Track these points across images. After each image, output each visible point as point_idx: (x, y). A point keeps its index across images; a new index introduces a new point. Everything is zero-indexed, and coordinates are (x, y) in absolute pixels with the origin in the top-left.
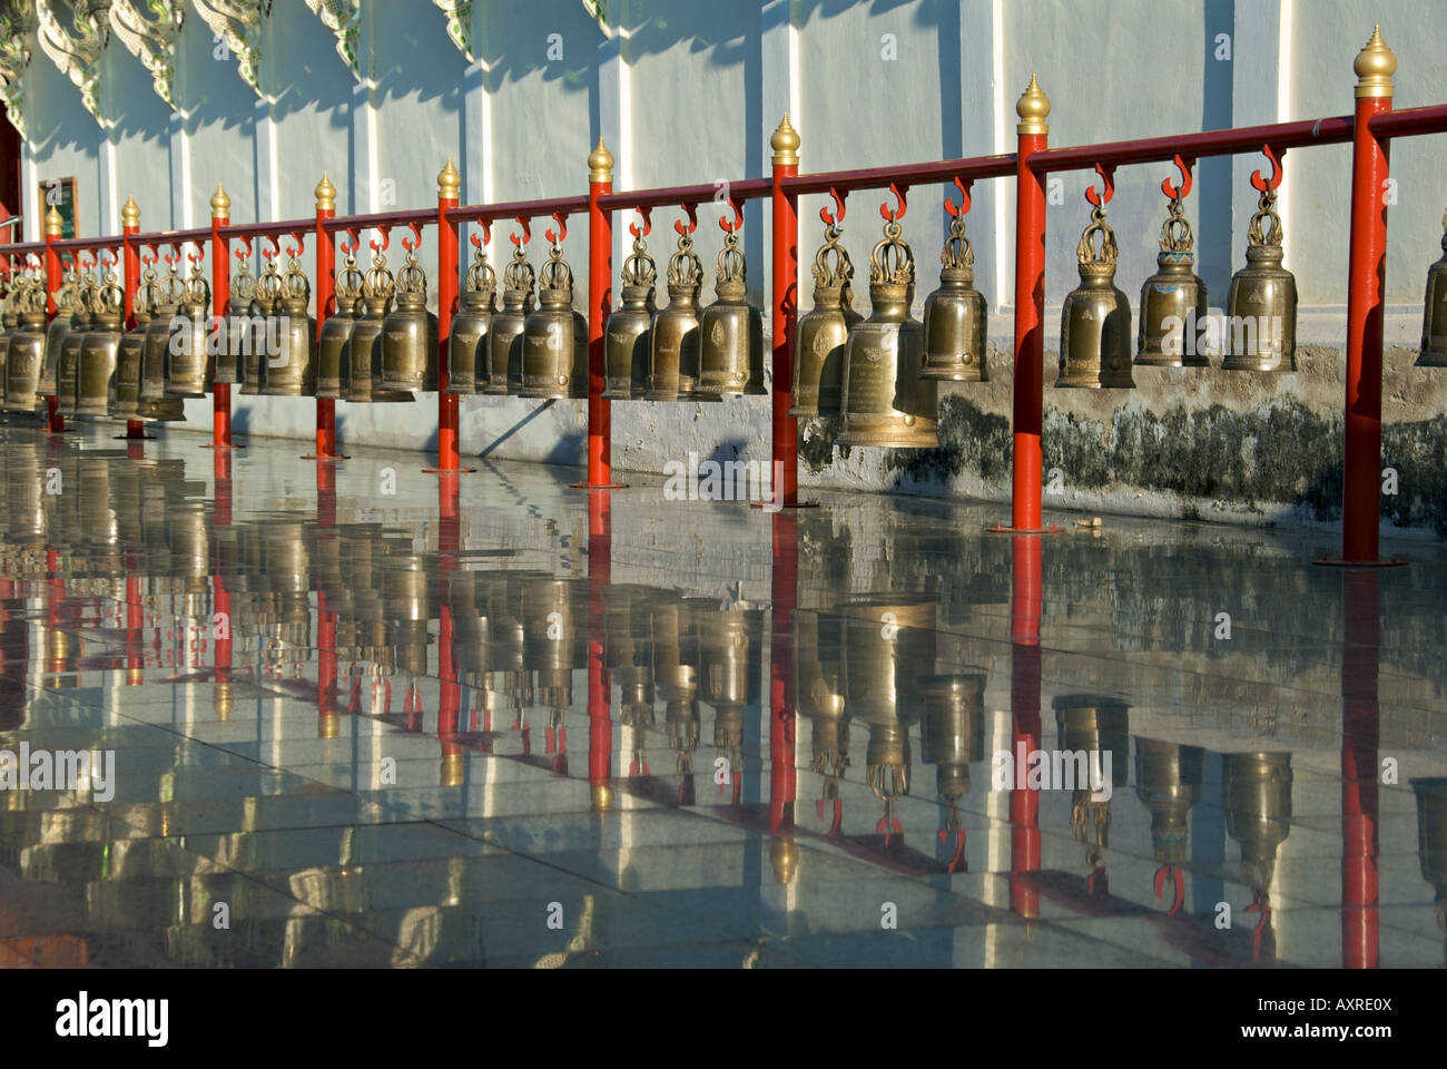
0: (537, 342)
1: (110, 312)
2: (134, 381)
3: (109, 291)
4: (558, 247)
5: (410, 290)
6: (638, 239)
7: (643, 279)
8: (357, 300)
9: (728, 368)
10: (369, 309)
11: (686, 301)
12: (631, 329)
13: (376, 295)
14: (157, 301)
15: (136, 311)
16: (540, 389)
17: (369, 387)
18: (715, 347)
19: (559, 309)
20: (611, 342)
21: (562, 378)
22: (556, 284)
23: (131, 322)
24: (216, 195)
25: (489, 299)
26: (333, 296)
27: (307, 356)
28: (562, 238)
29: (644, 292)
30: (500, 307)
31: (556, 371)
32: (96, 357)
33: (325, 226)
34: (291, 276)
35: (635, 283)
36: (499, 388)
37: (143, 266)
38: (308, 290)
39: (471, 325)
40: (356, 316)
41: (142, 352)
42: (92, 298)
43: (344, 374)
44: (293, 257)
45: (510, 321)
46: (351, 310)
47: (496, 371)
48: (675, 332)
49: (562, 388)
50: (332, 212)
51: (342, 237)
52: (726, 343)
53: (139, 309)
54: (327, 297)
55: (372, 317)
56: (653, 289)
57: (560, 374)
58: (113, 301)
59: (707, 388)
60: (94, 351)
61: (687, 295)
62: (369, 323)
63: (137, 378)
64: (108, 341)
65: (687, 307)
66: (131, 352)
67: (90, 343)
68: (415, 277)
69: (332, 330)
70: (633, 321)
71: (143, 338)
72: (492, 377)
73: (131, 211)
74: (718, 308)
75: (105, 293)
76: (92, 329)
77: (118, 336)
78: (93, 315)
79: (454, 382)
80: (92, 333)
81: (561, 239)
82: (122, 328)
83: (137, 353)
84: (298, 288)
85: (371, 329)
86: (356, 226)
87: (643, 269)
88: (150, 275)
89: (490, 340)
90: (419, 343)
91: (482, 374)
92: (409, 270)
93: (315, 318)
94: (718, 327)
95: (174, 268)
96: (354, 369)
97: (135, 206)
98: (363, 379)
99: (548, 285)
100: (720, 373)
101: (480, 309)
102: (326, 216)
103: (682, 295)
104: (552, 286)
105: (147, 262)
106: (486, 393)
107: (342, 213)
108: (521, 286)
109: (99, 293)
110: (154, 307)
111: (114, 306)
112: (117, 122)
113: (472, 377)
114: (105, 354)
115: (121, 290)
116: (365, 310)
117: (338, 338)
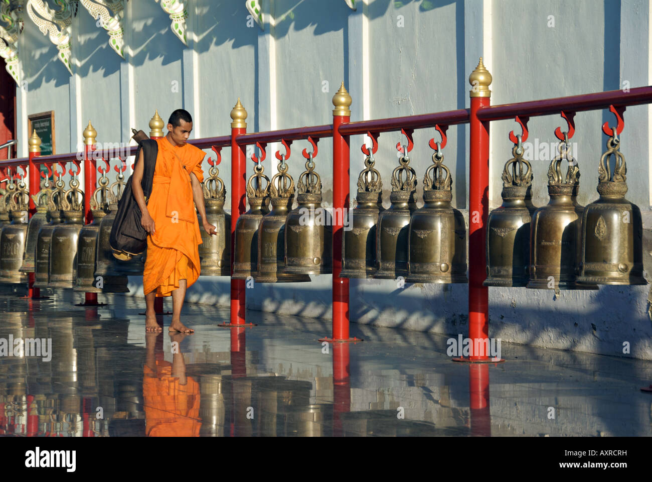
0: (422, 234)
1: (74, 209)
2: (90, 262)
3: (73, 193)
4: (440, 154)
5: (308, 191)
6: (517, 145)
7: (521, 180)
8: (264, 199)
9: (610, 260)
10: (275, 207)
11: (565, 199)
12: (512, 224)
13: (280, 196)
14: (108, 201)
15: (92, 209)
16: (425, 276)
17: (276, 270)
18: (598, 241)
19: (441, 207)
20: (493, 235)
21: (443, 265)
22: (438, 185)
23: (89, 216)
24: (153, 119)
25: (376, 198)
26: (243, 196)
27: (224, 244)
28: (443, 145)
29: (522, 191)
30: (387, 205)
31: (439, 260)
32: (63, 244)
33: (238, 141)
34: (211, 181)
35: (514, 184)
36: (387, 273)
37: (99, 175)
38: (225, 192)
39: (362, 221)
40: (264, 212)
41: (97, 240)
42: (61, 199)
43: (254, 259)
44: (213, 166)
45: (397, 217)
46: (259, 208)
47: (385, 258)
48: (556, 227)
49: (443, 274)
50: (244, 130)
51: (251, 149)
52: (609, 238)
53: (95, 207)
54: (239, 197)
55: (276, 213)
56: (529, 188)
57: (441, 262)
58: (76, 201)
59: (591, 278)
60: (61, 239)
61: (566, 194)
62: (275, 218)
63: (93, 259)
64: (73, 231)
65: (567, 205)
66: (88, 240)
67: (59, 233)
68: (312, 181)
69: (245, 224)
70: (513, 218)
71: (97, 230)
72: (381, 264)
73: (90, 133)
74: (600, 205)
75: (70, 194)
76: (62, 222)
77: (80, 227)
78: (62, 212)
79: (347, 268)
80: (61, 226)
81: (442, 147)
82: (83, 221)
83: (92, 241)
84: (216, 190)
85: (276, 222)
86: (263, 141)
87: (521, 171)
88: (103, 181)
89: (379, 233)
90: (315, 235)
91: (372, 261)
92: (308, 175)
93: (230, 213)
94: (601, 223)
95: (121, 176)
96: (262, 256)
97: (93, 130)
98: (269, 263)
99: (431, 186)
100: (603, 265)
101: (369, 207)
102: (239, 133)
103: (562, 194)
104: (434, 187)
105: (101, 171)
106: (375, 277)
107: (250, 131)
108: (405, 187)
109: (66, 196)
110: (106, 205)
111: (77, 205)
112: (84, 62)
113: (363, 263)
114: (69, 241)
115: (82, 193)
116: (271, 208)
117: (250, 230)
